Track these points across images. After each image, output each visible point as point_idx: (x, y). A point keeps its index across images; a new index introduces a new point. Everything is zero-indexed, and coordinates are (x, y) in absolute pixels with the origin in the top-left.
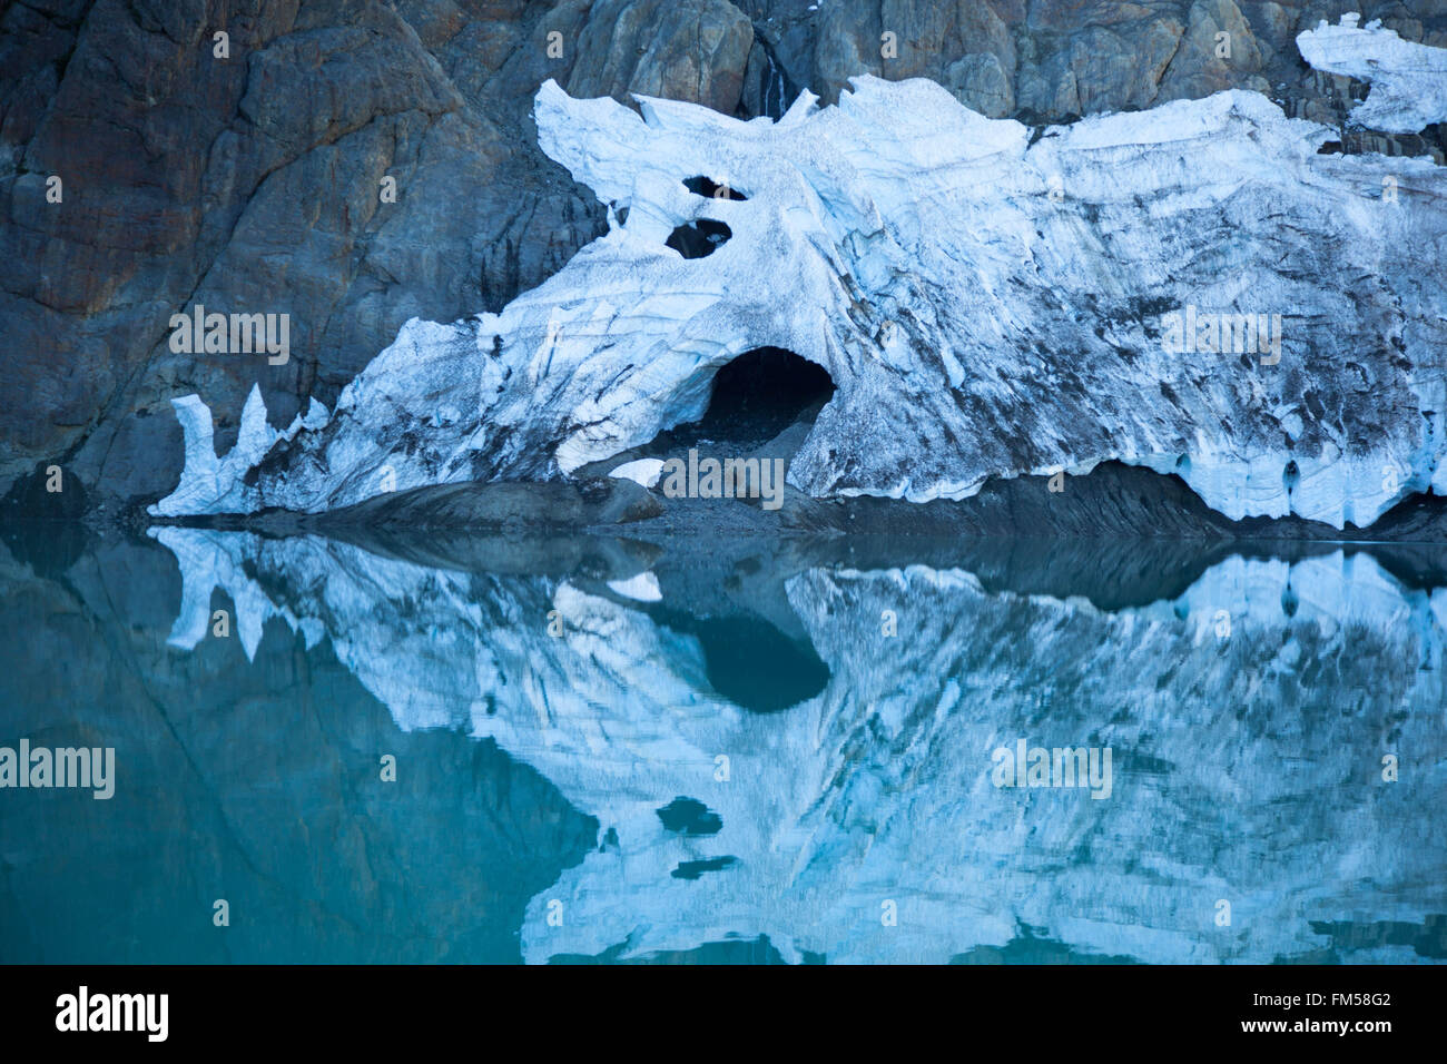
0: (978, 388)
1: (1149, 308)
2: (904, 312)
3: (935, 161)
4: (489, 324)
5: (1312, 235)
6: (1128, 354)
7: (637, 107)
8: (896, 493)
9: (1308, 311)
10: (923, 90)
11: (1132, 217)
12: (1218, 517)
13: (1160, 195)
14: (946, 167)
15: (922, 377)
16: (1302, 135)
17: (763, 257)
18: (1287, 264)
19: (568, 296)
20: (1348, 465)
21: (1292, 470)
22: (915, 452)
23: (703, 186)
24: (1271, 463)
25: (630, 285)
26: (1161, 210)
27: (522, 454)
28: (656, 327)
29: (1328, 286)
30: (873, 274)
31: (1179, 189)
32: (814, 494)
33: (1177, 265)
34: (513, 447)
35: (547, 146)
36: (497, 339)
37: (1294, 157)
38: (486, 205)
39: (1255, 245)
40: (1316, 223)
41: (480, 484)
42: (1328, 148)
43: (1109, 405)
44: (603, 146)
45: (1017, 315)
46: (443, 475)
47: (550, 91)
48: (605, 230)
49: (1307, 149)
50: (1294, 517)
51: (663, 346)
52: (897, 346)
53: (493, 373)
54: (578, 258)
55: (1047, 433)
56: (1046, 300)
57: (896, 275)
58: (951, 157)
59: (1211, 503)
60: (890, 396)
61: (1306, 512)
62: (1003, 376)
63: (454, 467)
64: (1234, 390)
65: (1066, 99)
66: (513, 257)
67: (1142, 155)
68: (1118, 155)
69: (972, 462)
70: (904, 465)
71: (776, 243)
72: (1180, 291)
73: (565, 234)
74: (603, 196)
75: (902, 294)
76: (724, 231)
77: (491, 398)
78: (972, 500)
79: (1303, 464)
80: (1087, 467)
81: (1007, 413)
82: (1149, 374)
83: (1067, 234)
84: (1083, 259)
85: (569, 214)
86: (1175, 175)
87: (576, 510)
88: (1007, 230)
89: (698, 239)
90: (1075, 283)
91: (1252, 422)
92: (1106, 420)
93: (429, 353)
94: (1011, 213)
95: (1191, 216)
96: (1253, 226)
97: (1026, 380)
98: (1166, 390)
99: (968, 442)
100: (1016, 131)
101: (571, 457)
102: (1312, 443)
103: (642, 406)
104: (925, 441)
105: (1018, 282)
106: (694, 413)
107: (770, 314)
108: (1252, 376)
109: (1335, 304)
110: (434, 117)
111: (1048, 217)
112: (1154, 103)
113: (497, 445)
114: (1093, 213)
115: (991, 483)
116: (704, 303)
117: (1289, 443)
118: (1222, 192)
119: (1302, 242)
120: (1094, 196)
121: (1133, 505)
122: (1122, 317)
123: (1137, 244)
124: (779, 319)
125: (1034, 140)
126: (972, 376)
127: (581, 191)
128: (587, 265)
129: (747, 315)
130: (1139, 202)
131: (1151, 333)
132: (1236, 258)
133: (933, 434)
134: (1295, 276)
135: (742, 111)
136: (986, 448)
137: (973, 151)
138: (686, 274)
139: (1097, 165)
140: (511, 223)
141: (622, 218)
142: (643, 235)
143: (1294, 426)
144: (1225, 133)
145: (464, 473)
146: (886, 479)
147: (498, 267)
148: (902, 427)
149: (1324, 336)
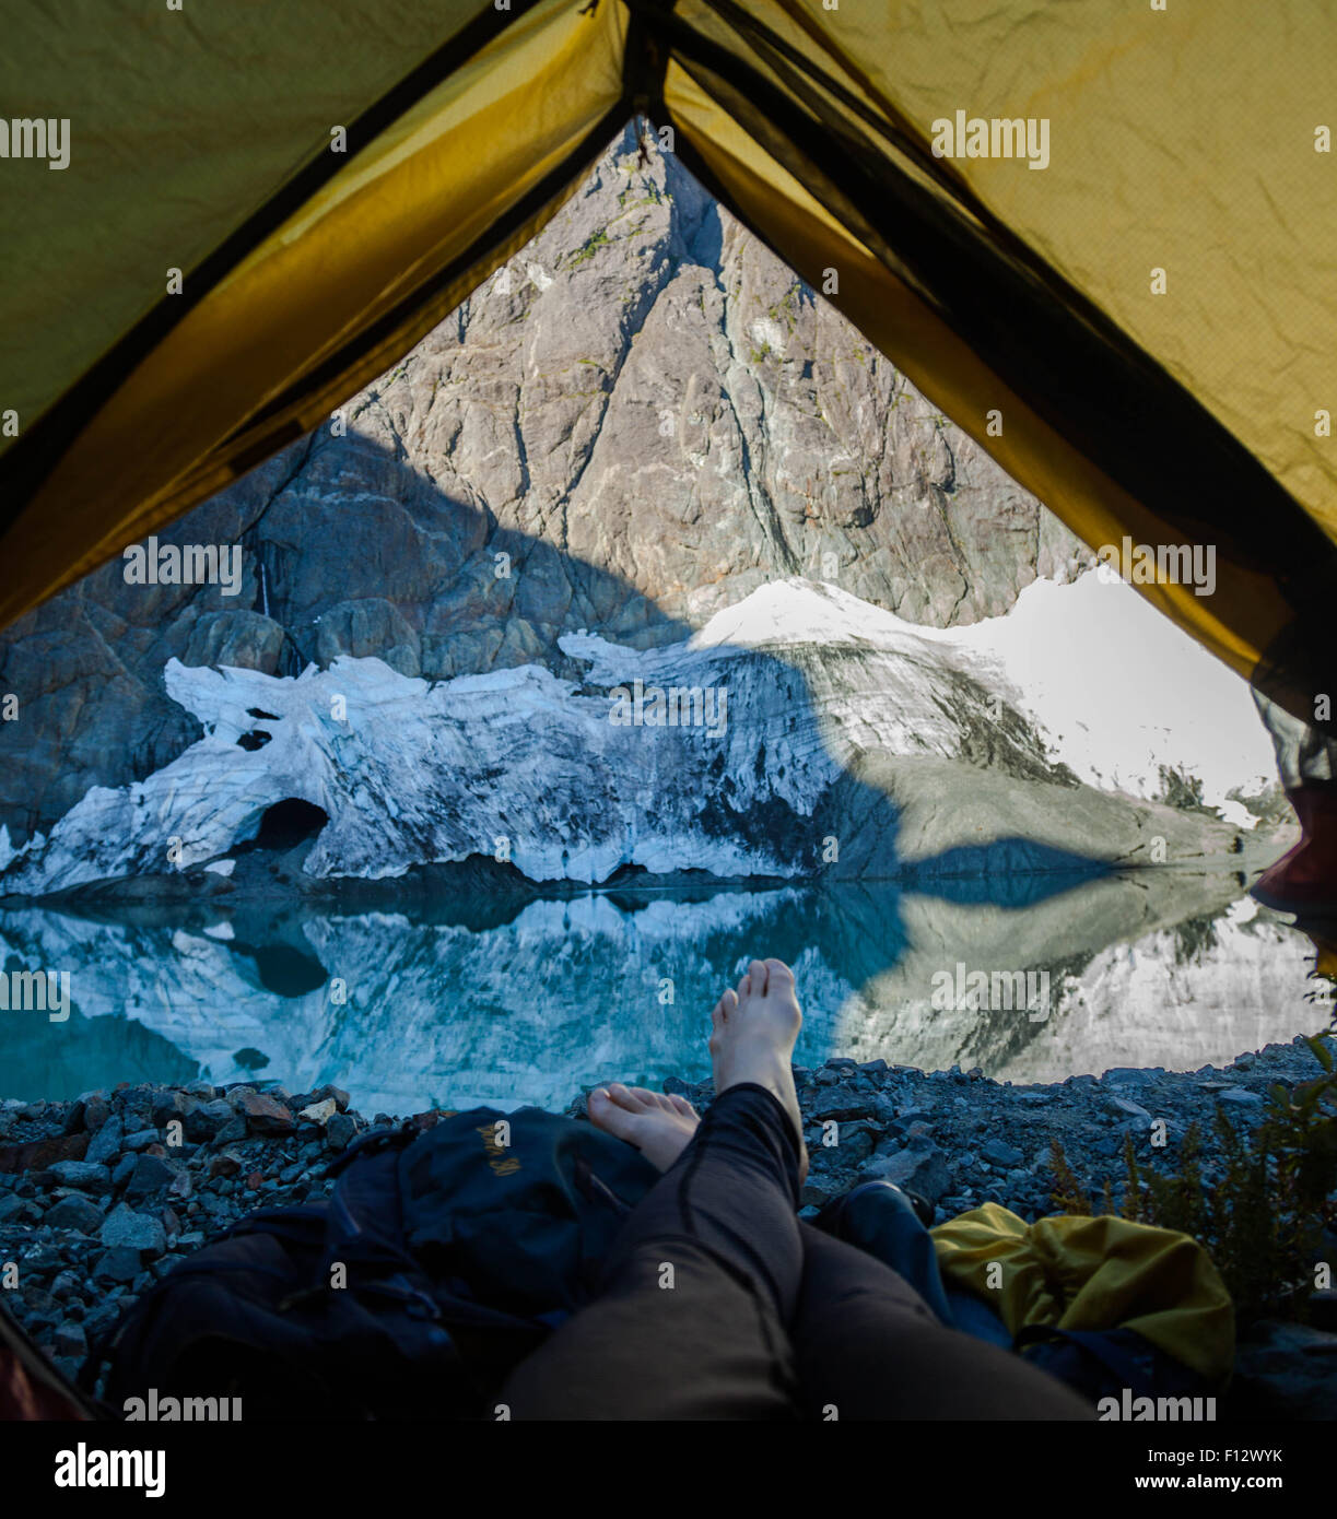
0: (405, 817)
1: (492, 774)
2: (365, 778)
3: (381, 699)
4: (138, 789)
5: (570, 736)
6: (482, 798)
7: (221, 672)
8: (363, 874)
9: (570, 774)
10: (373, 662)
11: (482, 727)
12: (530, 881)
13: (495, 716)
14: (385, 702)
15: (375, 812)
16: (564, 687)
17: (289, 751)
18: (558, 751)
19: (183, 772)
20: (592, 851)
21: (565, 855)
22: (372, 852)
23: (257, 713)
24: (555, 851)
25: (217, 766)
26: (497, 724)
27: (155, 860)
28: (231, 788)
29: (579, 761)
30: (349, 758)
31: (505, 714)
32: (318, 876)
33: (505, 751)
34: (151, 855)
35: (171, 693)
36: (142, 797)
37: (559, 698)
38: (137, 725)
39: (543, 742)
40: (571, 730)
41: (131, 877)
42: (576, 693)
43: (473, 824)
44: (203, 693)
45: (424, 779)
46: (111, 873)
47: (174, 664)
48: (202, 737)
49: (565, 694)
50: (567, 879)
51: (235, 799)
52: (362, 797)
53: (139, 816)
54: (188, 752)
55: (442, 840)
56: (439, 771)
57: (361, 758)
58: (388, 696)
59: (526, 873)
60: (359, 823)
61: (573, 877)
62: (418, 810)
63: (117, 867)
64: (535, 815)
65: (447, 668)
66: (151, 752)
67: (486, 697)
68: (474, 696)
69: (403, 856)
70: (367, 859)
71: (296, 742)
72: (507, 765)
73: (180, 739)
74: (202, 719)
75: (364, 768)
76: (268, 737)
77: (138, 829)
78: (403, 877)
79: (571, 851)
80: (463, 857)
81: (421, 830)
82: (493, 807)
83: (449, 736)
84: (458, 749)
85: (183, 729)
86: (502, 706)
87: (186, 890)
88: (418, 734)
89: (253, 741)
90: (454, 761)
91: (545, 831)
92: (472, 832)
93: (104, 805)
94: (421, 726)
95: (511, 727)
96: (541, 731)
97: (431, 812)
98: (502, 816)
99: (401, 846)
100: (422, 685)
101: (181, 860)
102: (575, 839)
103: (222, 832)
104: (378, 846)
105: (425, 761)
106: (252, 835)
107: (293, 780)
108: (544, 807)
109: (582, 769)
110: (109, 678)
111: (439, 727)
112: (491, 670)
113: (141, 855)
114: (462, 726)
115: (413, 867)
116: (256, 775)
117: (564, 841)
118: (526, 715)
119: (565, 740)
120: (462, 717)
121: (487, 876)
122: (478, 778)
123: (485, 742)
124: (298, 783)
125: (432, 688)
126: (402, 811)
127: (190, 716)
128: (193, 756)
129: (281, 781)
130: (485, 720)
131: (493, 787)
132: (534, 748)
133: (382, 842)
134: (563, 757)
135: (278, 674)
136: (410, 849)
137: (400, 694)
138: (246, 760)
139: (463, 701)
140: (151, 734)
141: (212, 730)
142: (223, 740)
143: (565, 833)
144: (526, 686)
145: (122, 871)
146: (357, 867)
147: (143, 758)
148: (365, 839)
149: (579, 786)
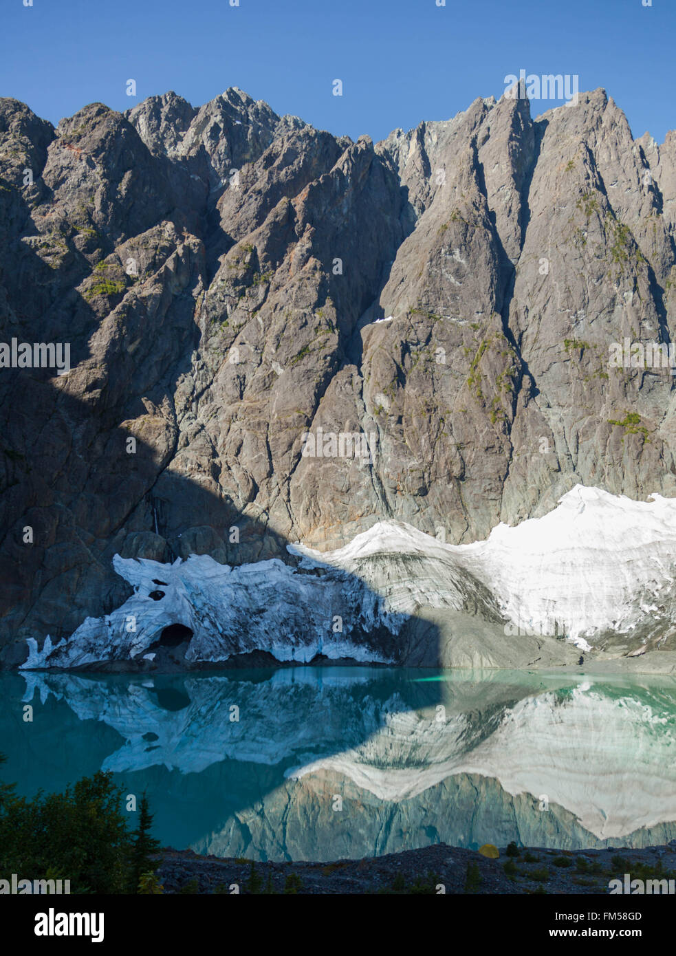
0: (226, 632)
1: (261, 611)
2: (207, 614)
3: (211, 575)
4: (108, 618)
5: (293, 593)
6: (257, 623)
7: (139, 561)
8: (210, 660)
9: (294, 612)
10: (206, 557)
11: (255, 589)
12: (278, 661)
13: (260, 584)
14: (214, 577)
15: (213, 630)
16: (288, 570)
17: (173, 601)
18: (289, 600)
19: (127, 611)
20: (305, 649)
21: (293, 650)
22: (214, 649)
23: (156, 582)
24: (289, 648)
25: (142, 608)
26: (262, 587)
27: (121, 653)
28: (148, 618)
29: (298, 606)
30: (199, 604)
31: (265, 582)
32: (192, 661)
33: (265, 601)
34: (118, 651)
35: (117, 571)
36: (110, 622)
37: (288, 575)
38: (103, 587)
39: (282, 596)
40: (293, 591)
41: (112, 661)
42: (295, 573)
43: (254, 636)
44: (132, 571)
45: (231, 614)
46: (101, 659)
47: (117, 556)
48: (133, 593)
49: (290, 573)
50: (294, 661)
51: (151, 623)
52: (207, 623)
53: (110, 631)
54: (128, 600)
55: (242, 644)
56: (238, 610)
57: (205, 604)
58: (214, 575)
59: (277, 658)
60: (207, 635)
61: (296, 659)
62: (231, 630)
63: (103, 656)
64: (280, 632)
65: (238, 560)
66: (111, 600)
67: (256, 574)
68: (251, 574)
69: (226, 651)
70: (211, 652)
71: (176, 597)
72: (267, 607)
73: (123, 594)
74: (132, 584)
75: (206, 609)
76: (163, 594)
77: (110, 638)
78: (227, 661)
79: (296, 649)
80: (251, 651)
81: (233, 639)
82: (262, 628)
83: (241, 593)
84: (245, 599)
85: (124, 588)
86: (263, 579)
87: (137, 668)
88: (229, 592)
89: (157, 595)
90: (244, 605)
91: (284, 639)
92: (254, 640)
93: (94, 626)
94: (229, 589)
95: (268, 589)
96: (281, 591)
97: (236, 630)
98: (266, 632)
99: (225, 646)
100: (227, 568)
101: (133, 653)
102: (297, 644)
103: (147, 639)
104: (215, 647)
105: (232, 606)
106: (158, 639)
107: (176, 615)
108: (284, 628)
109: (299, 610)
110: (90, 564)
111: (237, 589)
112: (257, 561)
113: (114, 651)
114: (246, 588)
115: (231, 656)
116: (160, 612)
117: (293, 644)
118: (274, 583)
119: (291, 595)
120: (246, 584)
121: (261, 659)
122: (255, 613)
123: (256, 596)
124: (179, 616)
125: (232, 570)
126: (224, 630)
127: (126, 582)
128: (131, 603)
129: (171, 615)
130: (256, 585)
131: (261, 618)
132: (278, 599)
133: (217, 645)
134: (291, 604)
135: (163, 561)
136: (229, 648)
137: (219, 573)
138: (155, 605)
139: (246, 576)
140: (110, 591)
141: (137, 589)
142: (143, 594)
143: (293, 639)
144: (273, 569)
145: (106, 658)
146: (208, 657)
147: (108, 603)
148: (210, 643)
149: (298, 618)
